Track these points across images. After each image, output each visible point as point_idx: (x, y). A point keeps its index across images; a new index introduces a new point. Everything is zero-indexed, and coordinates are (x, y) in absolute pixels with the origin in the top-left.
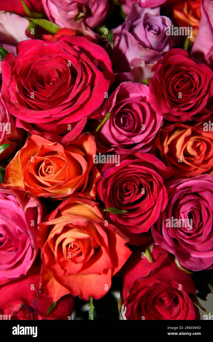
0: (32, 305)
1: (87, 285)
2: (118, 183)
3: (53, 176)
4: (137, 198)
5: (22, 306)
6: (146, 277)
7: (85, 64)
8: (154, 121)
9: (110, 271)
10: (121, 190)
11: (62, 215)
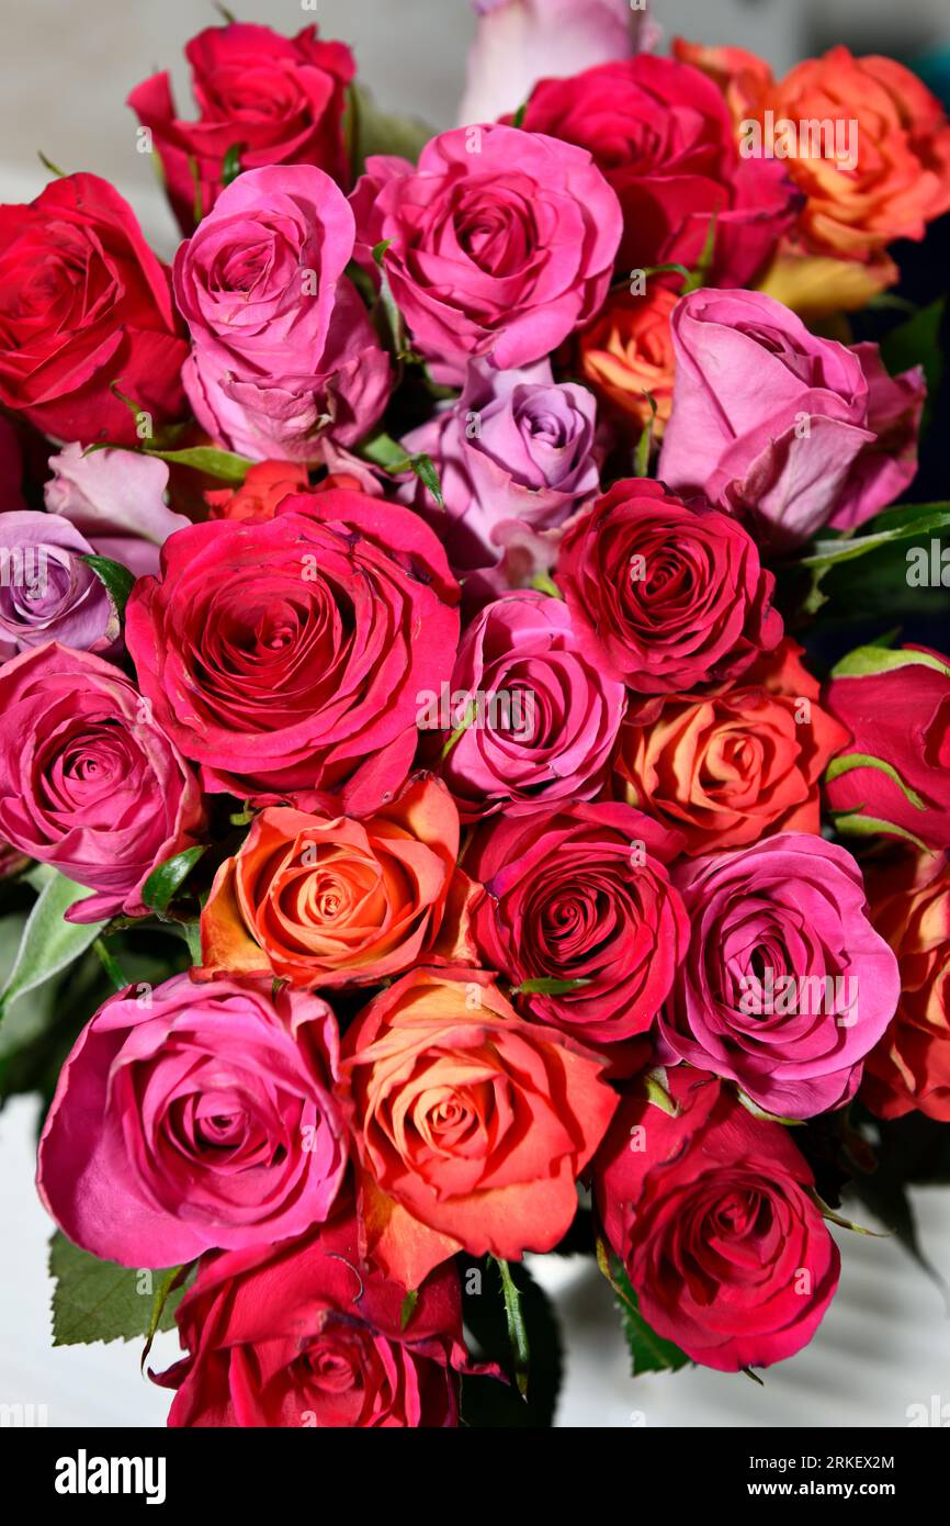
0: (354, 1310)
1: (501, 1220)
2: (538, 906)
3: (345, 920)
4: (599, 936)
5: (329, 1315)
6: (673, 1161)
7: (375, 571)
8: (599, 700)
9: (566, 1165)
10: (548, 927)
11: (392, 1028)
